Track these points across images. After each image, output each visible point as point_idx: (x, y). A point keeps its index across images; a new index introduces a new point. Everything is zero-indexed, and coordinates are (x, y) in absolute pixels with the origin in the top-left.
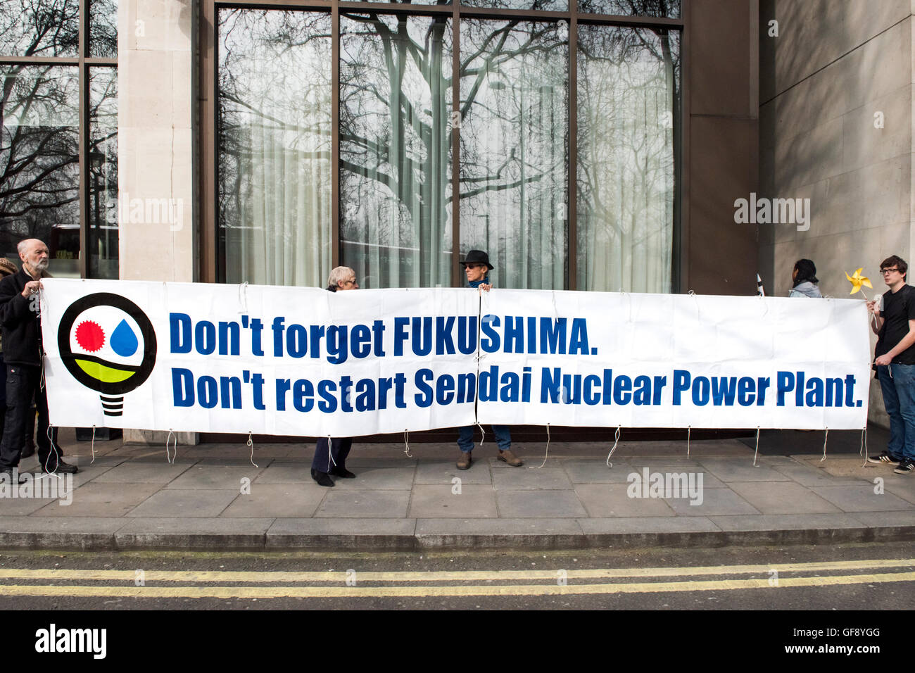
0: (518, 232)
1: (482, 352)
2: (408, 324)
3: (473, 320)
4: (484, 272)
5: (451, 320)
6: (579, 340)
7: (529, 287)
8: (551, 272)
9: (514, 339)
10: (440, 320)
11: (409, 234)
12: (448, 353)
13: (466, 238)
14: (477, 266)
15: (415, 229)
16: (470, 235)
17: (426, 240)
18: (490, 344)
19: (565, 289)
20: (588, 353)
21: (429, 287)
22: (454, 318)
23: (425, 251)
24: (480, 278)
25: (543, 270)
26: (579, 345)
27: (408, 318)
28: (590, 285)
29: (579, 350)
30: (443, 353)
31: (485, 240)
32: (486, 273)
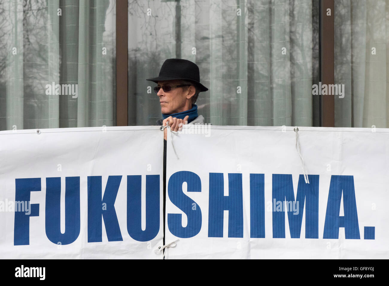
0: (234, 27)
1: (170, 237)
2: (39, 189)
3: (153, 180)
4: (189, 97)
5: (115, 181)
6: (342, 214)
7: (251, 122)
8: (288, 93)
9: (226, 213)
10: (95, 182)
11: (43, 33)
12: (110, 240)
13: (140, 39)
14: (178, 87)
15: (52, 25)
16: (148, 33)
17: (69, 44)
18: (185, 223)
19: (314, 125)
20: (358, 237)
21: (76, 126)
22: (119, 178)
23: (69, 63)
24: (182, 106)
25: (275, 91)
26: (342, 222)
27: (39, 180)
28: (359, 117)
29: (342, 231)
30: (100, 240)
31: (174, 42)
32: (194, 98)
